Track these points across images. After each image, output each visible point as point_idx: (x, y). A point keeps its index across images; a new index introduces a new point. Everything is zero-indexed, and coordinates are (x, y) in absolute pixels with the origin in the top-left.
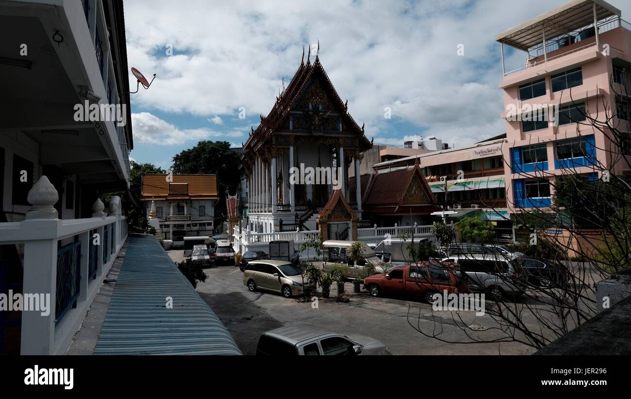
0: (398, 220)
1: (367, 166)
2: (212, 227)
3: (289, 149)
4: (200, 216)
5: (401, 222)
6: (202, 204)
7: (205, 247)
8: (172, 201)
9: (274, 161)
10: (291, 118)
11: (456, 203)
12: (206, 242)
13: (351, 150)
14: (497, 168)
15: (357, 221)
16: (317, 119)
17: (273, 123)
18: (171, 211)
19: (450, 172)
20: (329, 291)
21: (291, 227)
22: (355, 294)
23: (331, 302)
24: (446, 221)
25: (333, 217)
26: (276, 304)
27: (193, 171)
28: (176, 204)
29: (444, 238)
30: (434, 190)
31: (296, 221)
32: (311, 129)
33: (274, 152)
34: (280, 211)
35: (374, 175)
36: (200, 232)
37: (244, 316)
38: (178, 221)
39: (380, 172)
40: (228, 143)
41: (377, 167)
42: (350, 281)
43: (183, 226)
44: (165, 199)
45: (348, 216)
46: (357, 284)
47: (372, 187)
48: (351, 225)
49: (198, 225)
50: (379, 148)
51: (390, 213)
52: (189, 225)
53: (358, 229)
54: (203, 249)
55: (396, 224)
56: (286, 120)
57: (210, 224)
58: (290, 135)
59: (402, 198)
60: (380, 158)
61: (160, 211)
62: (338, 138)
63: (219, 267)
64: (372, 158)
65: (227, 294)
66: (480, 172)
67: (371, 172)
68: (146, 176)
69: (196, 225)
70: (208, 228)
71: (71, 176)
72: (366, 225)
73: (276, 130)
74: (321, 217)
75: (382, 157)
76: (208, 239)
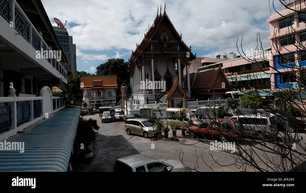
0: (210, 97)
1: (194, 68)
2: (115, 102)
3: (151, 61)
4: (109, 97)
5: (211, 98)
6: (110, 90)
7: (109, 112)
8: (95, 89)
9: (143, 67)
10: (152, 44)
11: (243, 87)
12: (110, 109)
13: (184, 60)
14: (266, 67)
15: (188, 98)
16: (165, 44)
17: (143, 47)
18: (95, 95)
19: (239, 70)
20: (168, 135)
21: (153, 102)
22: (182, 136)
23: (168, 140)
24: (234, 97)
25: (174, 96)
26: (140, 142)
27: (106, 74)
28: (97, 91)
29: (232, 106)
30: (230, 80)
31: (155, 98)
32: (162, 50)
33: (143, 62)
34: (147, 93)
35: (197, 73)
36: (109, 105)
37: (121, 148)
38: (98, 99)
39: (201, 71)
40: (123, 59)
41: (199, 69)
42: (180, 129)
43: (101, 101)
44: (91, 88)
45: (182, 95)
46: (183, 131)
47: (196, 80)
48: (184, 100)
49: (108, 101)
50: (201, 59)
51: (205, 93)
52: (103, 101)
53: (188, 102)
54: (108, 113)
55: (208, 99)
56: (150, 45)
57: (114, 101)
58: (151, 53)
59: (212, 85)
60: (201, 64)
61: (90, 94)
62: (177, 54)
63: (116, 122)
64: (197, 64)
65: (116, 136)
66: (256, 70)
67: (196, 72)
68: (82, 77)
69: (107, 101)
70: (113, 102)
71: (25, 76)
72: (192, 99)
73: (144, 51)
74: (168, 96)
75: (202, 63)
76: (111, 108)
